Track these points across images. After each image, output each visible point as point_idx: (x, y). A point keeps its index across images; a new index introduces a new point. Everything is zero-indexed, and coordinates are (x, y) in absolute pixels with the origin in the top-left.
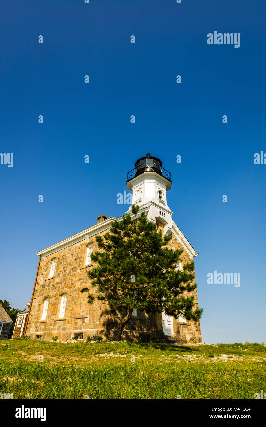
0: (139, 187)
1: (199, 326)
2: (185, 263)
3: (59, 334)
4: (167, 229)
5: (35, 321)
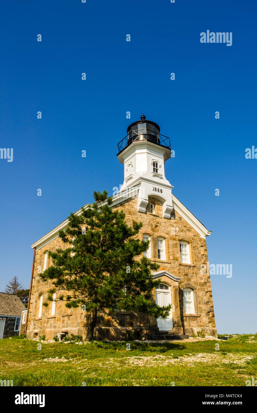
0: (130, 161)
1: (213, 316)
2: (194, 245)
3: (51, 332)
4: (164, 207)
5: (33, 318)
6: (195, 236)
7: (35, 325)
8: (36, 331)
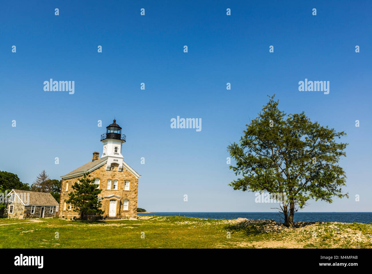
2: (132, 182)
3: (69, 216)
4: (119, 167)
5: (62, 210)
6: (133, 178)
7: (63, 213)
8: (63, 215)
